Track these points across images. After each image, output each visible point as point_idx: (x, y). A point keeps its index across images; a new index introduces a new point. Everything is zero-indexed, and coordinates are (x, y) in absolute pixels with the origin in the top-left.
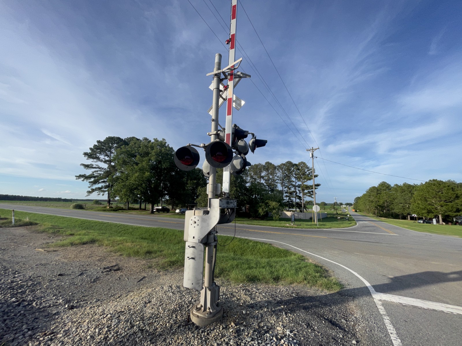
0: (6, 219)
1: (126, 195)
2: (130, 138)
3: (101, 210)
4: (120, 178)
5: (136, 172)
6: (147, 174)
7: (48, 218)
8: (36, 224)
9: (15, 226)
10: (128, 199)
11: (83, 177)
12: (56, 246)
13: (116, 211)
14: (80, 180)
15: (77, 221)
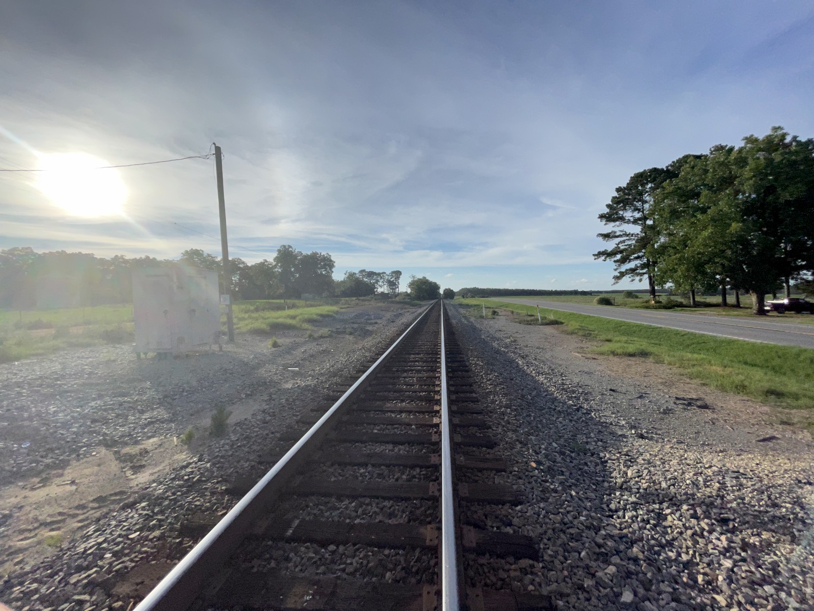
0: (532, 316)
1: (686, 277)
2: (679, 161)
3: (641, 307)
4: (670, 247)
5: (705, 228)
6: (735, 226)
7: (571, 316)
8: (562, 323)
9: (543, 324)
10: (692, 285)
11: (604, 255)
12: (593, 352)
13: (669, 308)
14: (599, 259)
15: (609, 322)
